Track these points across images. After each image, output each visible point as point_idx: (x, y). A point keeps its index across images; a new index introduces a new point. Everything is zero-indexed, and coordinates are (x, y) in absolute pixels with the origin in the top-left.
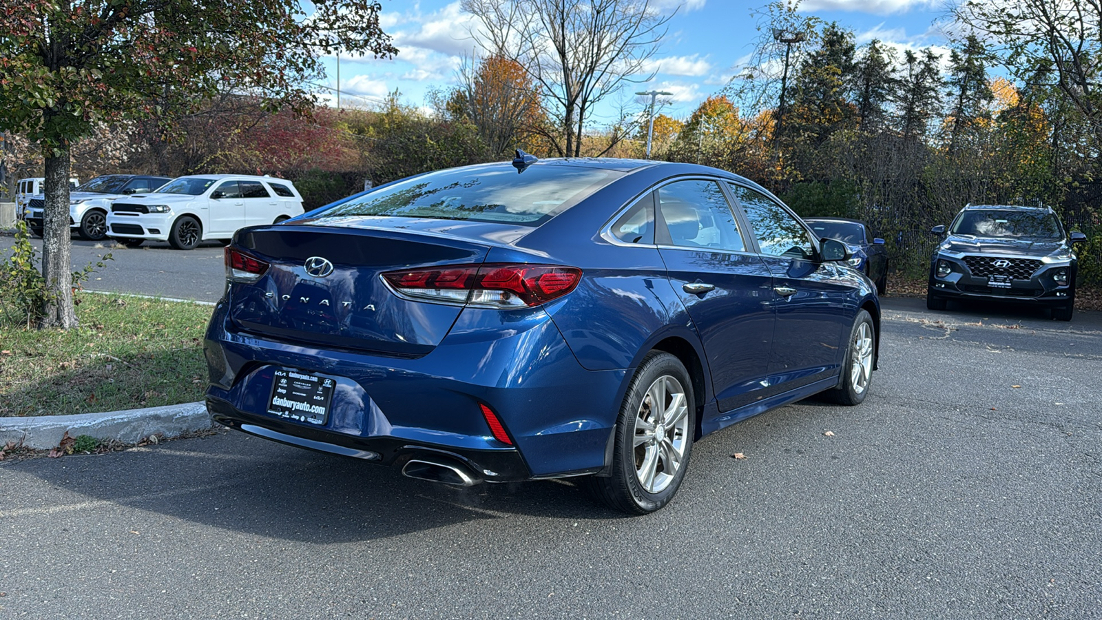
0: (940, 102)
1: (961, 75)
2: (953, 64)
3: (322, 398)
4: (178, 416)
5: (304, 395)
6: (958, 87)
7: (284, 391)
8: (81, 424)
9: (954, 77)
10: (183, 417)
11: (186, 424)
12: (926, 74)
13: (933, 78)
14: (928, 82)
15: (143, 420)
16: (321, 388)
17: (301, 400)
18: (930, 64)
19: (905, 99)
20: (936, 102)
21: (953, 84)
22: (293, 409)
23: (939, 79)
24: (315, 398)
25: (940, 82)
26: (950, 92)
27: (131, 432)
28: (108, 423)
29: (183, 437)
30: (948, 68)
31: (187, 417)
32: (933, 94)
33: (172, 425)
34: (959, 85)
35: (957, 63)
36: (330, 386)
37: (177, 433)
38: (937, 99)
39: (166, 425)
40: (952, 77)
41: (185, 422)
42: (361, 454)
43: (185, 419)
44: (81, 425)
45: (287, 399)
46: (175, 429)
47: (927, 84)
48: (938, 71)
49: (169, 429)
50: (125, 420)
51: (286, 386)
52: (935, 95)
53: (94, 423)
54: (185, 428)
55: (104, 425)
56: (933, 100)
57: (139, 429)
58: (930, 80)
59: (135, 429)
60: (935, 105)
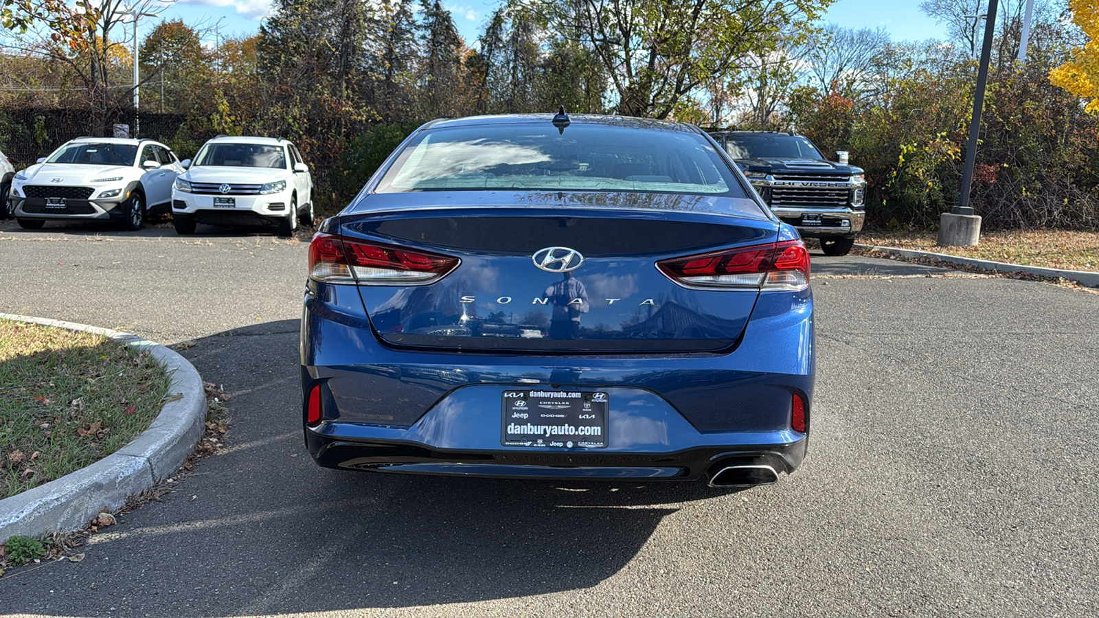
0: (417, 44)
1: (431, 20)
2: (423, 8)
3: (594, 416)
4: (120, 479)
5: (563, 416)
6: (430, 31)
7: (525, 416)
8: (5, 521)
9: (426, 21)
10: (126, 478)
11: (130, 487)
12: (401, 16)
13: (408, 21)
14: (404, 25)
15: (84, 494)
16: (587, 405)
17: (560, 423)
18: (405, 6)
19: (384, 38)
20: (414, 44)
21: (426, 28)
22: (547, 435)
23: (414, 22)
24: (580, 417)
25: (415, 25)
26: (424, 35)
27: (73, 514)
28: (42, 510)
29: (132, 506)
30: (421, 12)
31: (129, 476)
32: (409, 35)
33: (116, 493)
34: (431, 29)
35: (427, 8)
36: (605, 401)
37: (123, 503)
38: (414, 41)
39: (110, 494)
40: (424, 21)
41: (128, 484)
42: (659, 471)
43: (128, 480)
44: (6, 523)
45: (533, 425)
46: (120, 497)
47: (403, 26)
48: (411, 14)
49: (114, 500)
50: (63, 500)
51: (527, 408)
52: (411, 37)
53: (23, 515)
54: (129, 494)
55: (38, 514)
56: (411, 42)
57: (81, 509)
58: (406, 23)
59: (77, 510)
60: (412, 47)
